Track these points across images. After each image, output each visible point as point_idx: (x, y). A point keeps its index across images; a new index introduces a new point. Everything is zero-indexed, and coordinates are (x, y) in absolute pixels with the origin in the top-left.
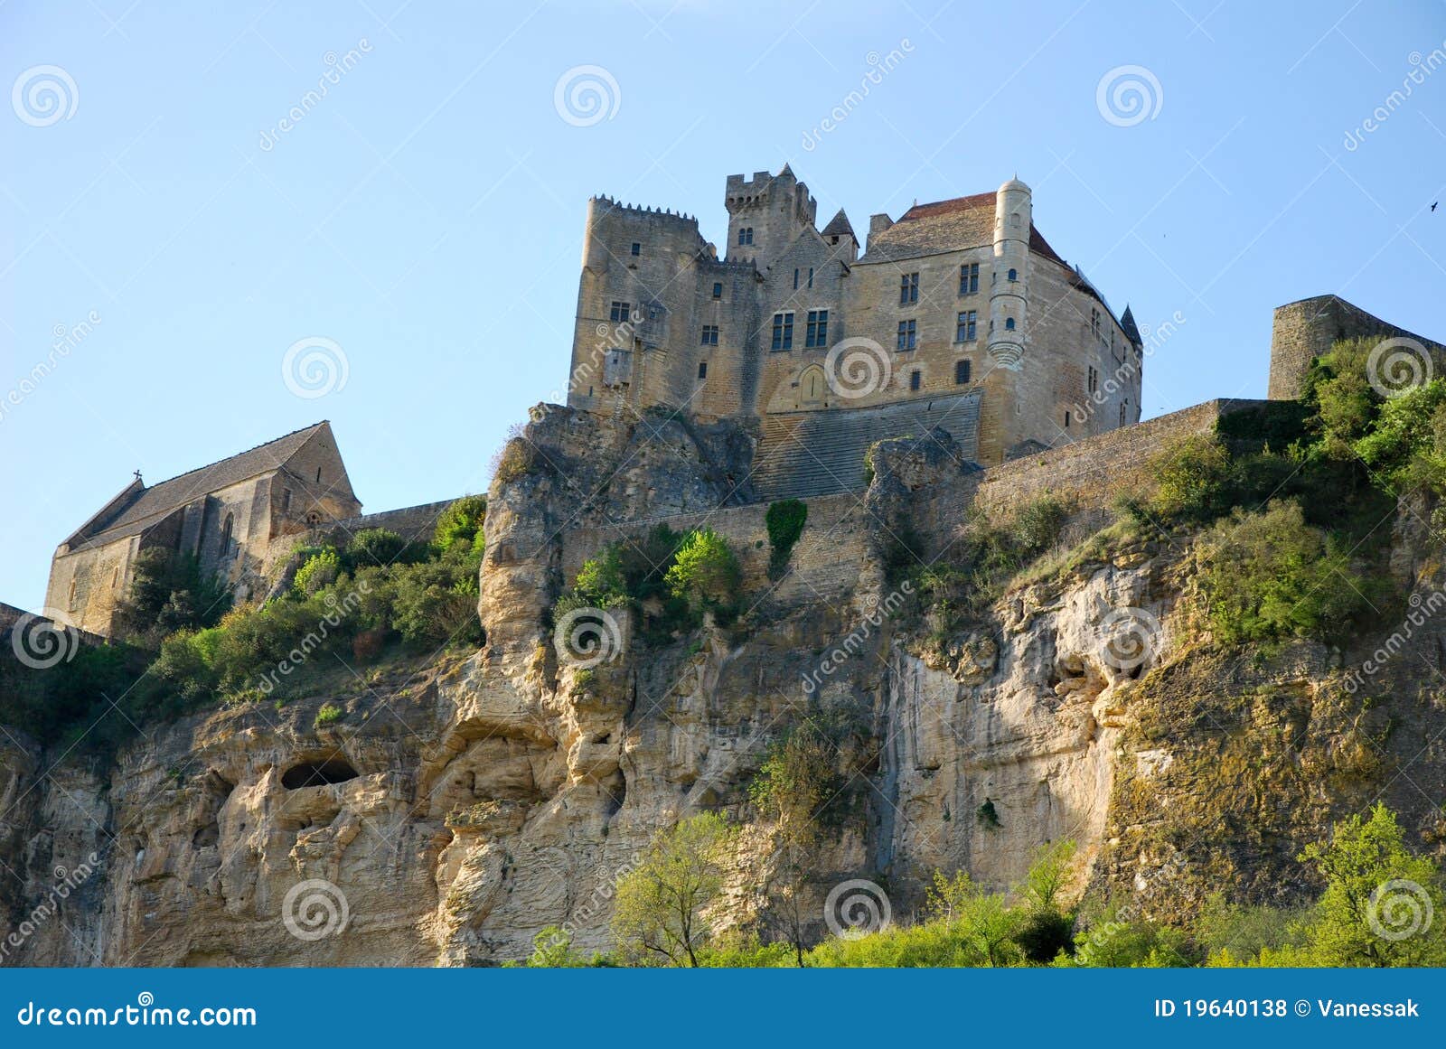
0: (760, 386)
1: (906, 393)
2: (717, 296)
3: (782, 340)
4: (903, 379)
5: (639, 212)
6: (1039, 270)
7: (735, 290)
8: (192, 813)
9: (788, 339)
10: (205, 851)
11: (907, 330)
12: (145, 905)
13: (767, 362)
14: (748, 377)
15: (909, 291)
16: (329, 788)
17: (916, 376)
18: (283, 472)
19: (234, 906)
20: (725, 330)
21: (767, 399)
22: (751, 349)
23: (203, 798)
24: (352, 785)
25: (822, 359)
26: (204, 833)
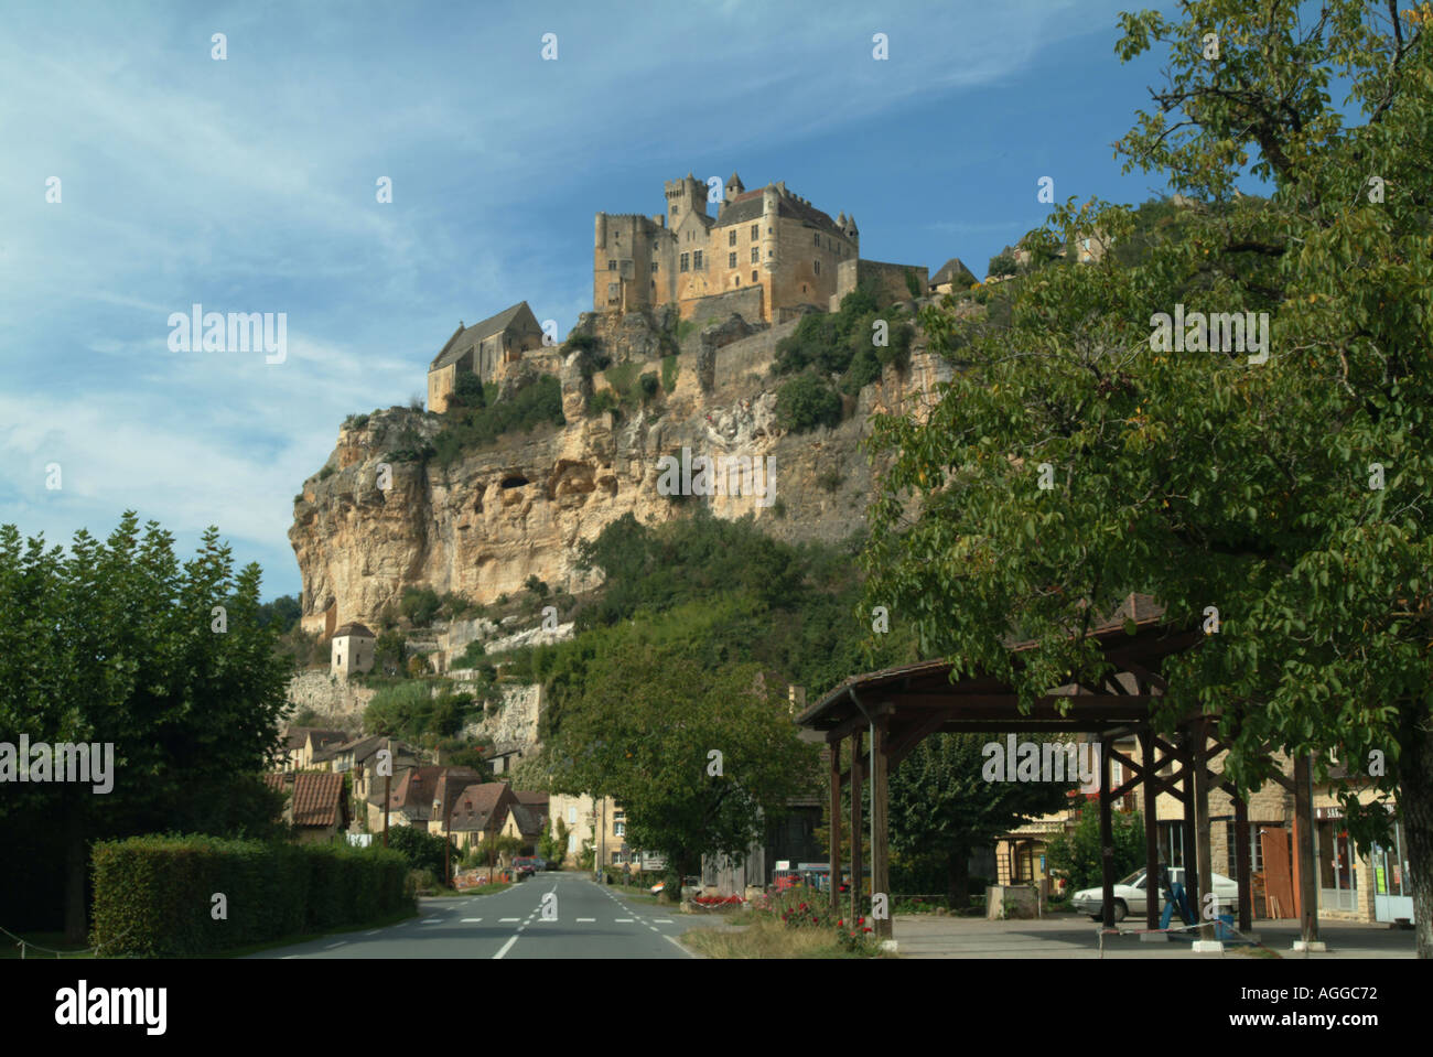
0: (677, 288)
1: (733, 287)
2: (656, 249)
3: (685, 267)
4: (733, 280)
5: (617, 217)
6: (785, 223)
7: (664, 245)
8: (473, 500)
9: (687, 265)
10: (480, 515)
11: (733, 256)
12: (463, 538)
13: (681, 276)
14: (672, 283)
15: (733, 239)
16: (518, 489)
17: (737, 279)
18: (509, 330)
19: (491, 538)
20: (661, 263)
21: (680, 293)
22: (672, 271)
23: (476, 493)
24: (526, 487)
25: (701, 274)
26: (478, 508)
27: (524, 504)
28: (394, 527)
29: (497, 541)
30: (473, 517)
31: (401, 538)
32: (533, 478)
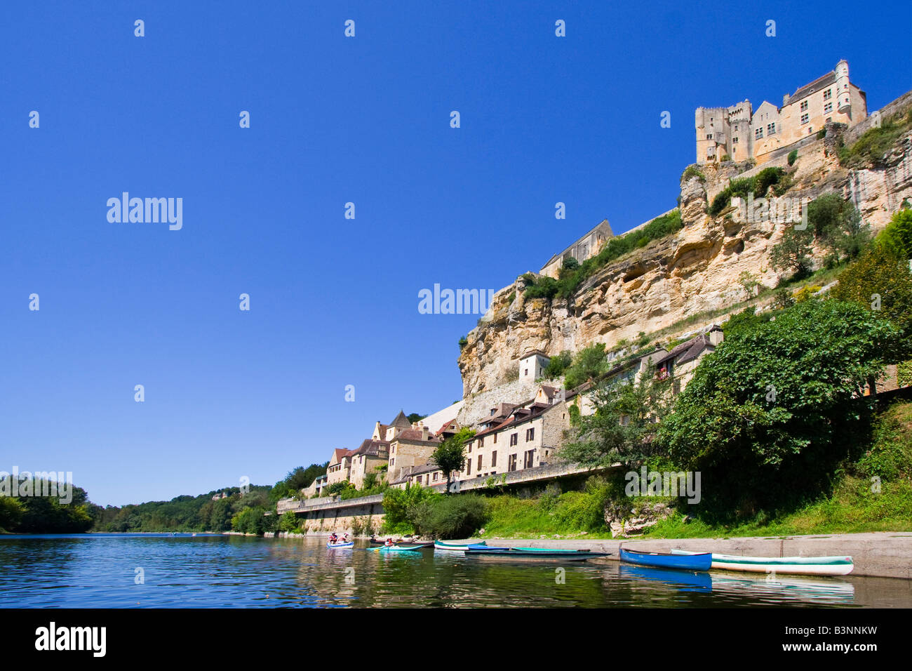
0: (753, 150)
1: (807, 135)
2: (736, 130)
3: (759, 136)
4: (805, 131)
7: (742, 126)
8: (598, 296)
9: (762, 134)
10: (604, 304)
11: (805, 118)
12: (587, 324)
13: (754, 143)
14: (749, 148)
15: (804, 107)
16: (639, 278)
17: (810, 129)
19: (614, 315)
20: (740, 137)
21: (757, 152)
22: (749, 140)
23: (600, 292)
24: (647, 274)
25: (773, 136)
26: (601, 301)
27: (645, 285)
28: (533, 330)
29: (618, 316)
30: (597, 308)
31: (537, 336)
32: (652, 266)
